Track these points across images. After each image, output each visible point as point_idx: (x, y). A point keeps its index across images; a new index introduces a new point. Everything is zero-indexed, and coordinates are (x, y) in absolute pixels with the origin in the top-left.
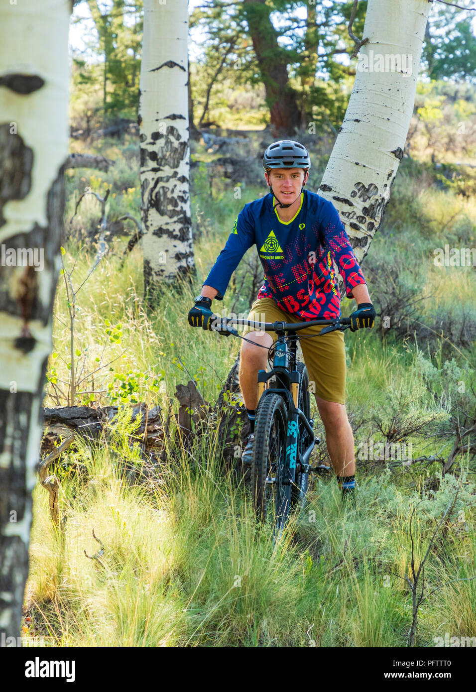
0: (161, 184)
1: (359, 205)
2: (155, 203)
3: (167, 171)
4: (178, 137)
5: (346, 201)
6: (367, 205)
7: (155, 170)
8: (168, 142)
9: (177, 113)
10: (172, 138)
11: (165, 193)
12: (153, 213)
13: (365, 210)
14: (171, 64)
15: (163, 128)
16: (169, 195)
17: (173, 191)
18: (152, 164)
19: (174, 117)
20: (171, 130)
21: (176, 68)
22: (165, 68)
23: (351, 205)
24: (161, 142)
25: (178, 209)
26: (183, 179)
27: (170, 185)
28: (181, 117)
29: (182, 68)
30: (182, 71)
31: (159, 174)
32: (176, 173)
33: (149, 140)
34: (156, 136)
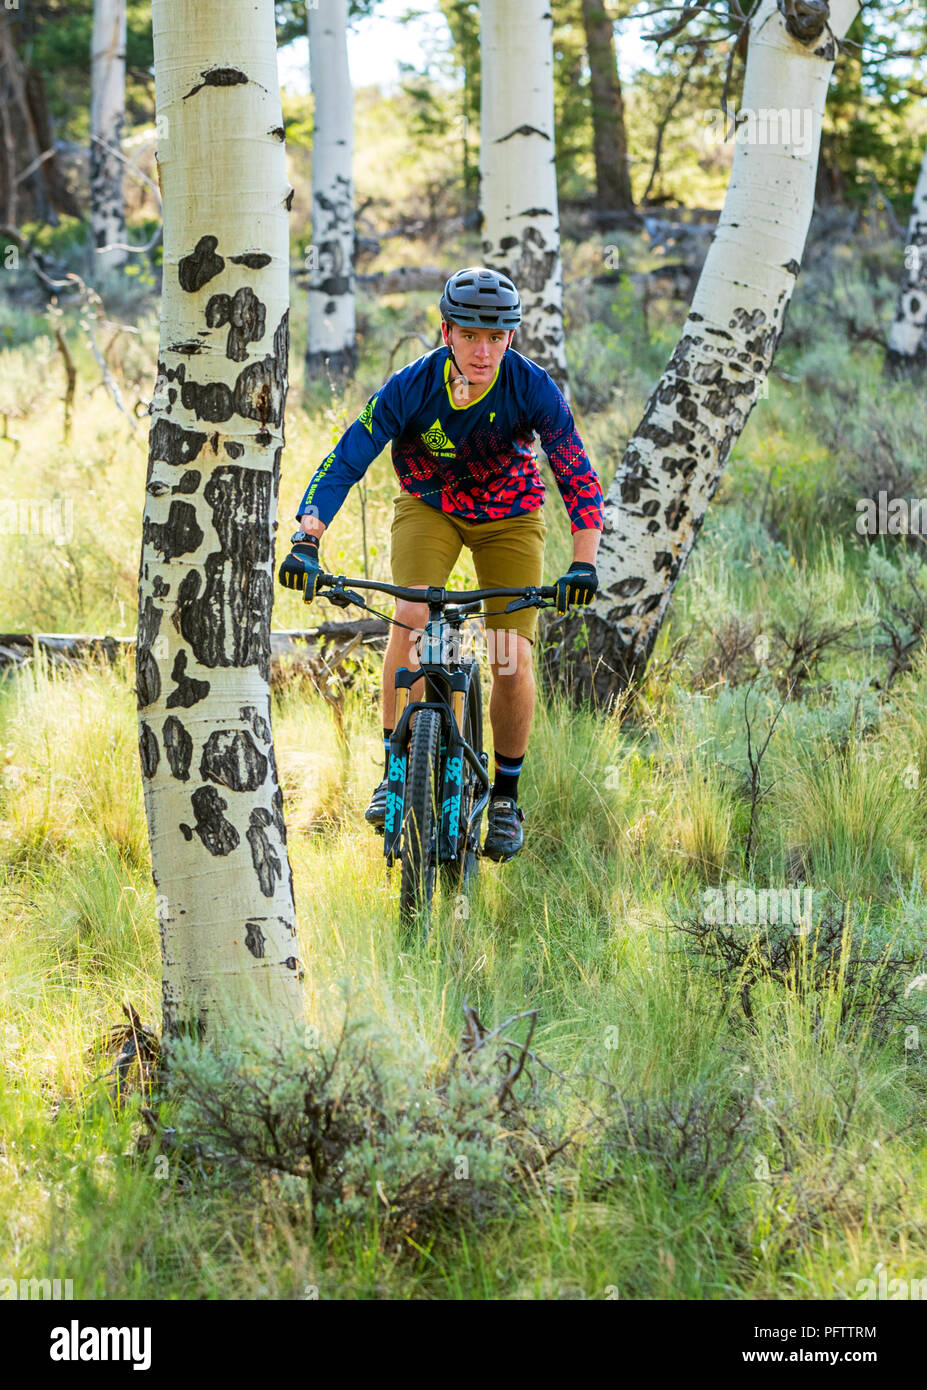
1: (741, 338)
4: (542, 244)
5: (723, 334)
6: (752, 338)
8: (526, 252)
9: (539, 206)
10: (532, 246)
13: (750, 345)
14: (527, 130)
15: (516, 229)
16: (531, 335)
17: (536, 329)
19: (534, 213)
20: (531, 233)
21: (535, 137)
22: (518, 138)
23: (729, 338)
24: (515, 253)
25: (546, 355)
26: (552, 309)
27: (532, 318)
28: (545, 212)
29: (545, 136)
30: (543, 141)
32: (540, 301)
33: (497, 249)
34: (508, 243)
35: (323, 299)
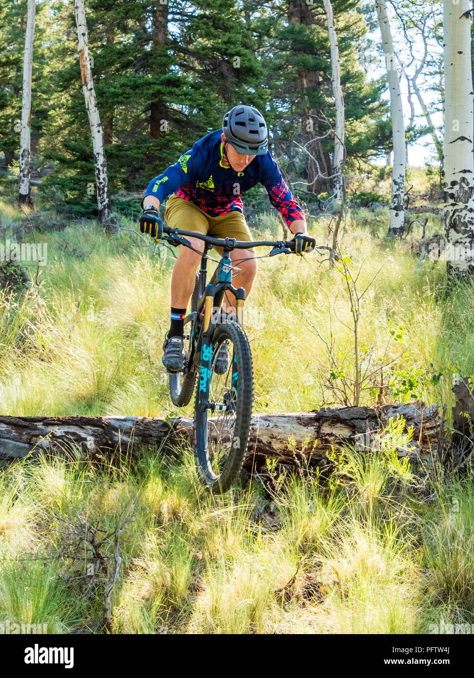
0: (457, 214)
2: (454, 226)
3: (461, 205)
4: (468, 184)
7: (453, 205)
8: (461, 187)
9: (467, 169)
10: (464, 185)
11: (460, 219)
12: (452, 231)
14: (462, 138)
15: (457, 178)
16: (462, 221)
17: (464, 218)
18: (451, 201)
19: (465, 171)
20: (463, 179)
21: (466, 141)
22: (459, 141)
24: (457, 187)
25: (468, 229)
26: (471, 210)
27: (463, 214)
28: (469, 171)
29: (470, 141)
30: (469, 143)
31: (456, 207)
32: (466, 207)
33: (449, 186)
34: (454, 183)
35: (395, 212)
